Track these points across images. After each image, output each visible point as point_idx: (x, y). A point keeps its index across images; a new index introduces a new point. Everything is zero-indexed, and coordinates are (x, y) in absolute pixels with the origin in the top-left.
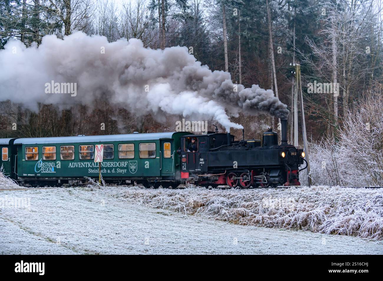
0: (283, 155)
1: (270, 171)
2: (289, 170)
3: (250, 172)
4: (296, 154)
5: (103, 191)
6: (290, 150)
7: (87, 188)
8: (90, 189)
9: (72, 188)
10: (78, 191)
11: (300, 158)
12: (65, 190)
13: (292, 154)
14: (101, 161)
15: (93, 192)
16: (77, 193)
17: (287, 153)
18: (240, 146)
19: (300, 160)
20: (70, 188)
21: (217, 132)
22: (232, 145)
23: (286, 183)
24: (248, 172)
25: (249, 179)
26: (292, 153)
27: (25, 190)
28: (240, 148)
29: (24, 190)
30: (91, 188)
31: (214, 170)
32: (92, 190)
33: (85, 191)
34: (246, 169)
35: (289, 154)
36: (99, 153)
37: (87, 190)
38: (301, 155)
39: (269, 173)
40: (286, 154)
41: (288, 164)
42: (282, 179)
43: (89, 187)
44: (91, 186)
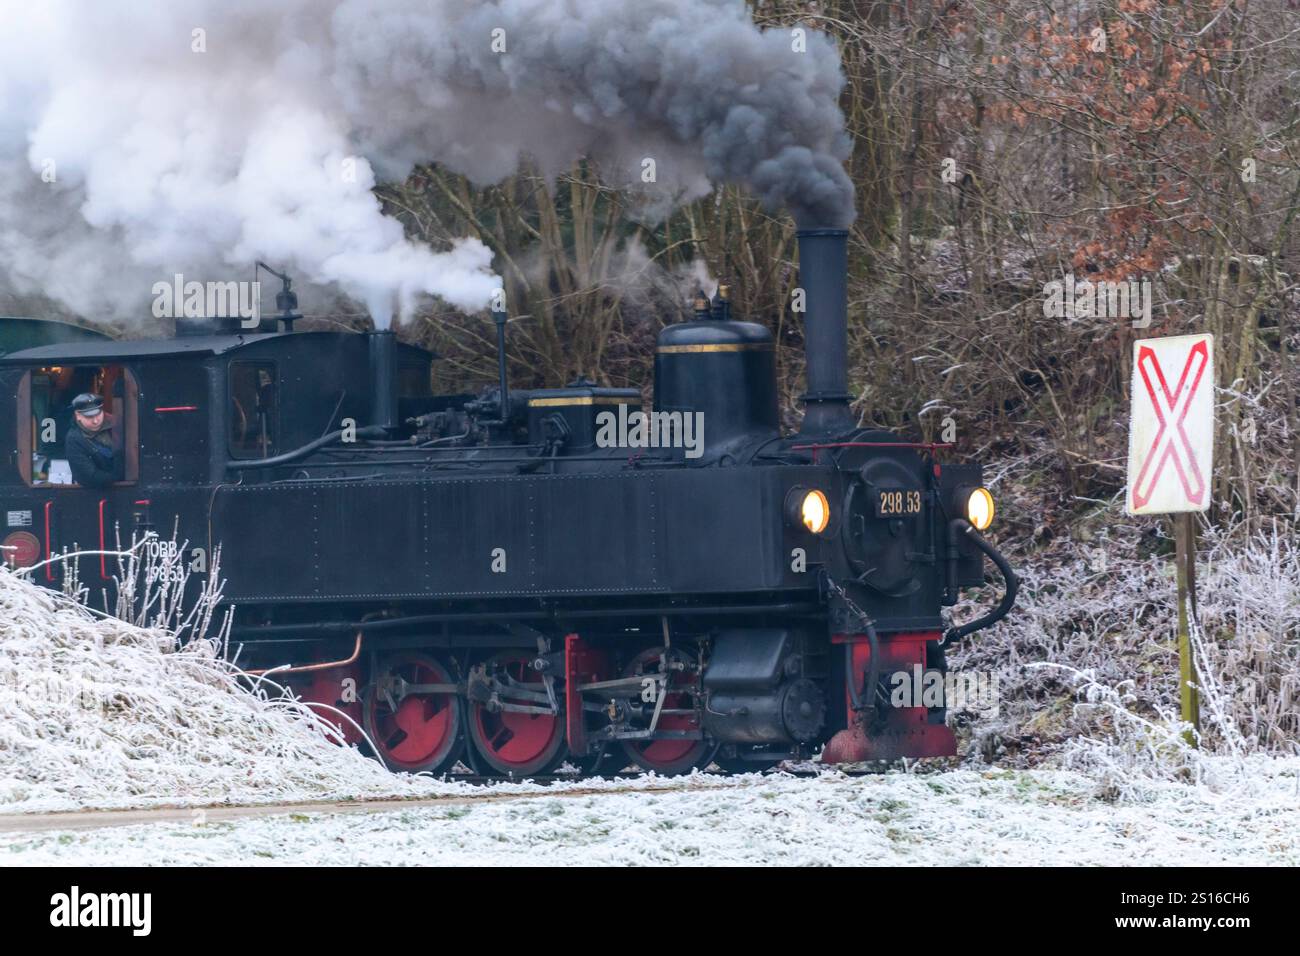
0: (814, 511)
1: (713, 643)
2: (863, 635)
3: (557, 646)
4: (915, 508)
5: (1218, 801)
6: (875, 474)
7: (1061, 778)
8: (1087, 784)
9: (916, 782)
10: (971, 803)
11: (953, 538)
12: (842, 800)
13: (891, 502)
14: (1197, 499)
15: (1124, 814)
16: (962, 822)
17: (849, 498)
18: (471, 442)
19: (954, 554)
20: (895, 775)
21: (288, 321)
22: (413, 429)
23: (841, 741)
24: (534, 651)
25: (548, 706)
26: (886, 498)
27: (450, 807)
28: (472, 455)
29: (440, 809)
30: (1098, 772)
31: (262, 636)
32: (1110, 796)
33: (1044, 802)
34: (525, 621)
35: (866, 504)
36: (1171, 418)
37: (1061, 798)
38: (962, 512)
39: (706, 658)
40: (833, 500)
41: (852, 587)
42: (805, 707)
43: (1083, 763)
44: (1099, 749)
